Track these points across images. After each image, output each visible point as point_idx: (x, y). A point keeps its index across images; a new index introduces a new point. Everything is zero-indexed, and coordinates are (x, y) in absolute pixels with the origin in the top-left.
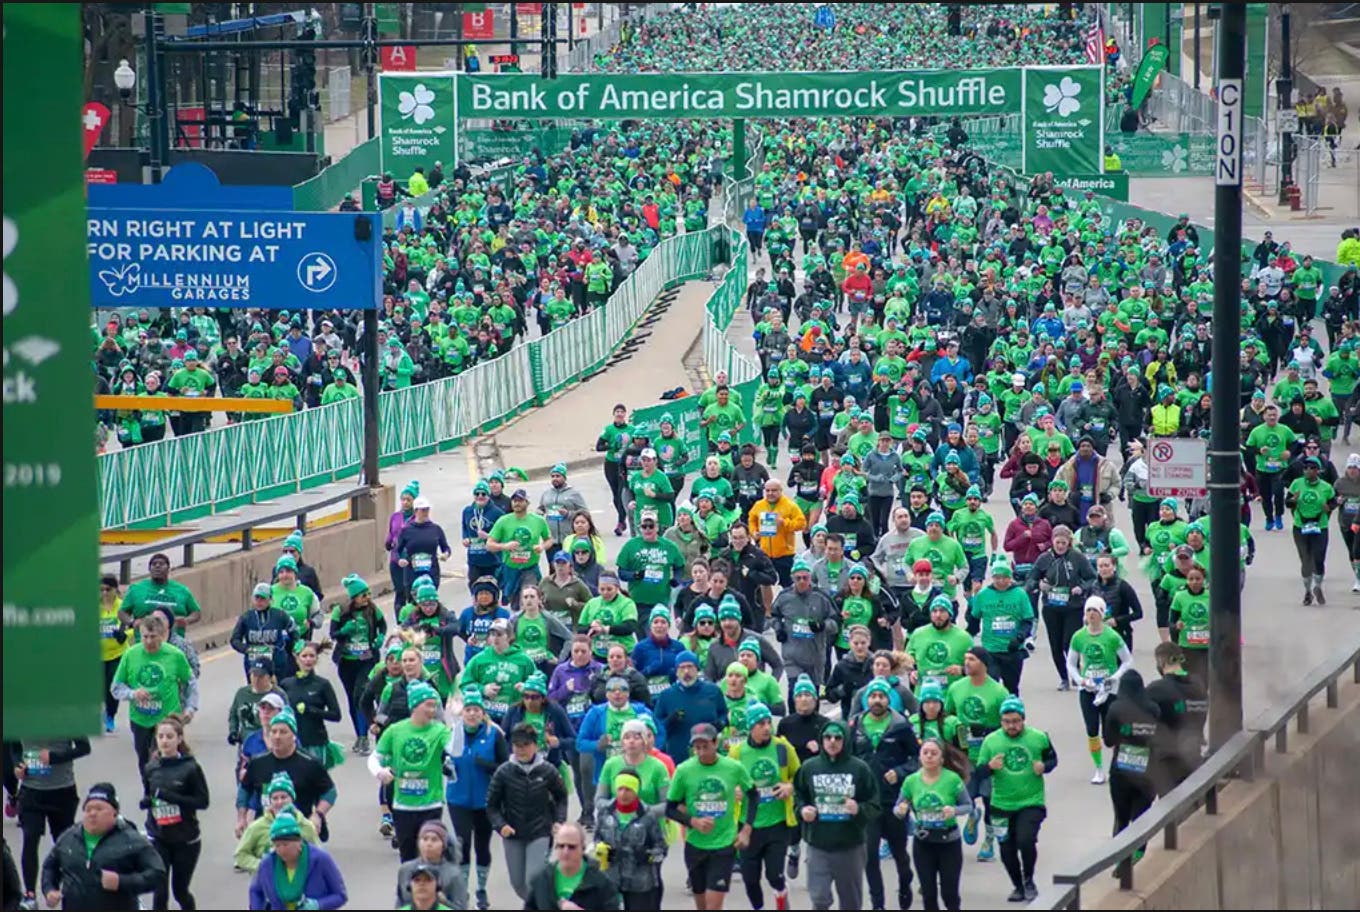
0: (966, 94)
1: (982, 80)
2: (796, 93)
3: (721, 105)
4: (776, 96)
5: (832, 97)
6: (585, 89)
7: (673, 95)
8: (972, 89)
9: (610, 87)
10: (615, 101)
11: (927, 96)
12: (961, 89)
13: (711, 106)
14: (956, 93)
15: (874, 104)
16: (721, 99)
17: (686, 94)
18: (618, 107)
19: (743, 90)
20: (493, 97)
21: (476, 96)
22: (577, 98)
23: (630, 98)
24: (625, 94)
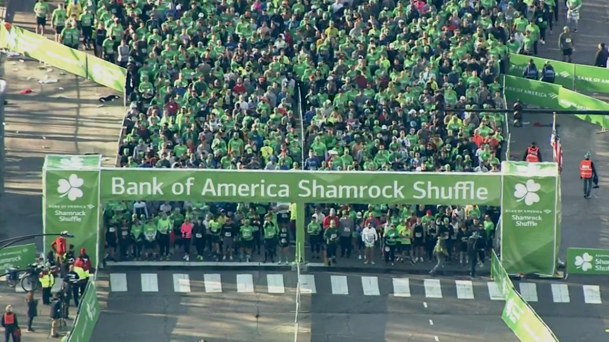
0: (461, 191)
1: (472, 183)
2: (341, 188)
3: (287, 195)
4: (326, 190)
5: (366, 191)
6: (191, 181)
7: (253, 187)
8: (465, 188)
9: (209, 181)
10: (213, 190)
11: (433, 191)
12: (457, 188)
13: (280, 195)
14: (454, 191)
15: (396, 196)
16: (287, 191)
17: (263, 186)
18: (214, 194)
19: (304, 184)
20: (126, 186)
21: (114, 186)
22: (185, 188)
23: (223, 188)
24: (220, 186)
